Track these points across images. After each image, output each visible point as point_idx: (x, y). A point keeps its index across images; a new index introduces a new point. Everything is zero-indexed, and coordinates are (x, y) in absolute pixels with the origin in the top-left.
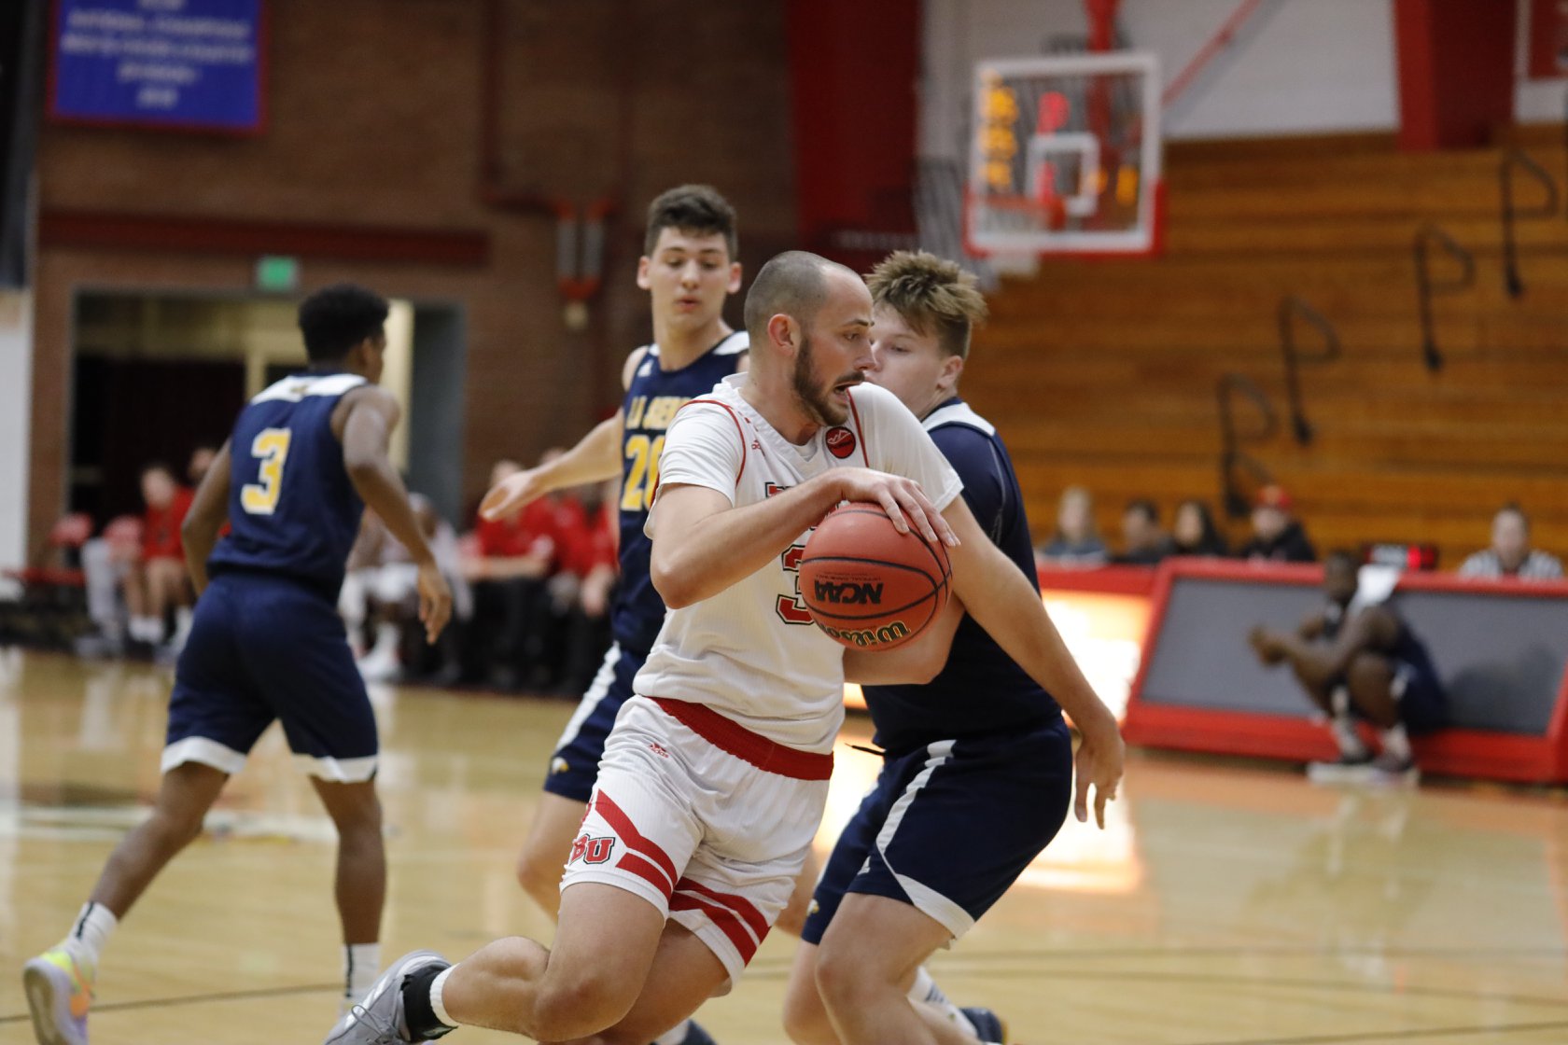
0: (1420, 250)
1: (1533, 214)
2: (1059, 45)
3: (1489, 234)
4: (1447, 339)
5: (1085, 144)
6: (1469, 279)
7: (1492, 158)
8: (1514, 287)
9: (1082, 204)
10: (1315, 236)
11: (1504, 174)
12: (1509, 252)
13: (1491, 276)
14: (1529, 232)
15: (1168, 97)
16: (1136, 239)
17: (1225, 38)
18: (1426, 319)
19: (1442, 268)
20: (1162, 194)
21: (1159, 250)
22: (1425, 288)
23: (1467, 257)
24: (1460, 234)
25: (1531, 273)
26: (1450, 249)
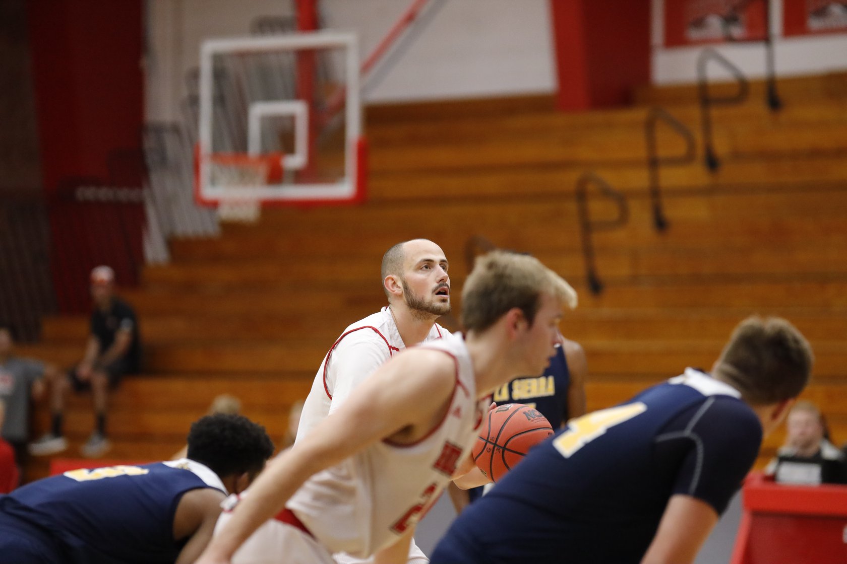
0: (581, 195)
1: (674, 162)
2: (265, 26)
3: (639, 179)
4: (606, 269)
5: (298, 109)
6: (623, 218)
7: (639, 115)
8: (661, 224)
9: (296, 161)
10: (491, 184)
11: (650, 126)
12: (655, 193)
13: (640, 215)
14: (671, 177)
15: (366, 68)
16: (344, 189)
17: (410, 18)
18: (588, 252)
19: (599, 209)
20: (363, 151)
21: (362, 198)
22: (587, 227)
23: (621, 198)
24: (613, 179)
25: (674, 211)
26: (607, 193)
